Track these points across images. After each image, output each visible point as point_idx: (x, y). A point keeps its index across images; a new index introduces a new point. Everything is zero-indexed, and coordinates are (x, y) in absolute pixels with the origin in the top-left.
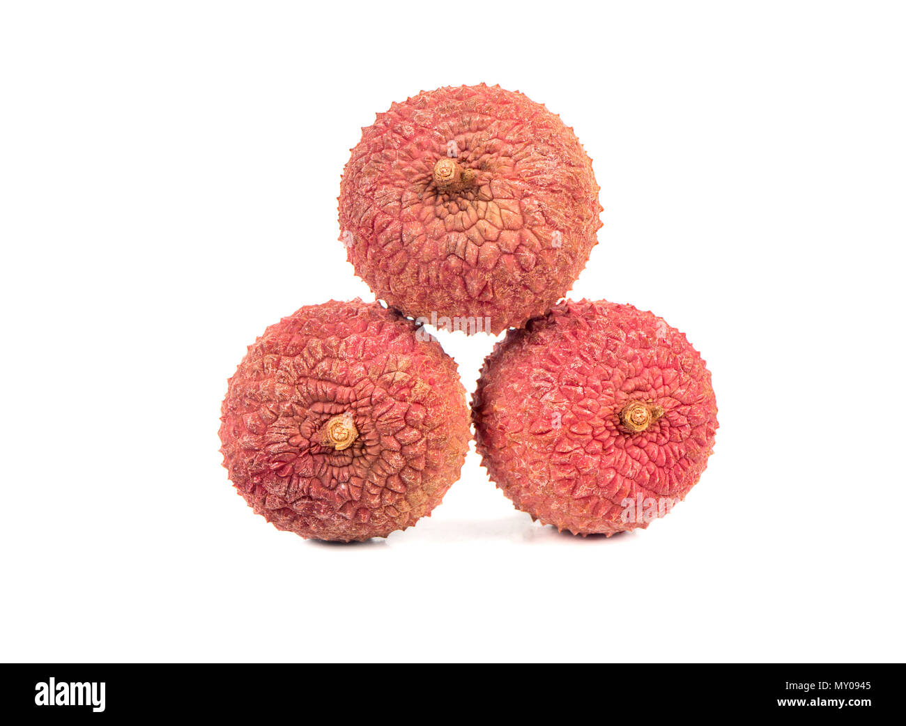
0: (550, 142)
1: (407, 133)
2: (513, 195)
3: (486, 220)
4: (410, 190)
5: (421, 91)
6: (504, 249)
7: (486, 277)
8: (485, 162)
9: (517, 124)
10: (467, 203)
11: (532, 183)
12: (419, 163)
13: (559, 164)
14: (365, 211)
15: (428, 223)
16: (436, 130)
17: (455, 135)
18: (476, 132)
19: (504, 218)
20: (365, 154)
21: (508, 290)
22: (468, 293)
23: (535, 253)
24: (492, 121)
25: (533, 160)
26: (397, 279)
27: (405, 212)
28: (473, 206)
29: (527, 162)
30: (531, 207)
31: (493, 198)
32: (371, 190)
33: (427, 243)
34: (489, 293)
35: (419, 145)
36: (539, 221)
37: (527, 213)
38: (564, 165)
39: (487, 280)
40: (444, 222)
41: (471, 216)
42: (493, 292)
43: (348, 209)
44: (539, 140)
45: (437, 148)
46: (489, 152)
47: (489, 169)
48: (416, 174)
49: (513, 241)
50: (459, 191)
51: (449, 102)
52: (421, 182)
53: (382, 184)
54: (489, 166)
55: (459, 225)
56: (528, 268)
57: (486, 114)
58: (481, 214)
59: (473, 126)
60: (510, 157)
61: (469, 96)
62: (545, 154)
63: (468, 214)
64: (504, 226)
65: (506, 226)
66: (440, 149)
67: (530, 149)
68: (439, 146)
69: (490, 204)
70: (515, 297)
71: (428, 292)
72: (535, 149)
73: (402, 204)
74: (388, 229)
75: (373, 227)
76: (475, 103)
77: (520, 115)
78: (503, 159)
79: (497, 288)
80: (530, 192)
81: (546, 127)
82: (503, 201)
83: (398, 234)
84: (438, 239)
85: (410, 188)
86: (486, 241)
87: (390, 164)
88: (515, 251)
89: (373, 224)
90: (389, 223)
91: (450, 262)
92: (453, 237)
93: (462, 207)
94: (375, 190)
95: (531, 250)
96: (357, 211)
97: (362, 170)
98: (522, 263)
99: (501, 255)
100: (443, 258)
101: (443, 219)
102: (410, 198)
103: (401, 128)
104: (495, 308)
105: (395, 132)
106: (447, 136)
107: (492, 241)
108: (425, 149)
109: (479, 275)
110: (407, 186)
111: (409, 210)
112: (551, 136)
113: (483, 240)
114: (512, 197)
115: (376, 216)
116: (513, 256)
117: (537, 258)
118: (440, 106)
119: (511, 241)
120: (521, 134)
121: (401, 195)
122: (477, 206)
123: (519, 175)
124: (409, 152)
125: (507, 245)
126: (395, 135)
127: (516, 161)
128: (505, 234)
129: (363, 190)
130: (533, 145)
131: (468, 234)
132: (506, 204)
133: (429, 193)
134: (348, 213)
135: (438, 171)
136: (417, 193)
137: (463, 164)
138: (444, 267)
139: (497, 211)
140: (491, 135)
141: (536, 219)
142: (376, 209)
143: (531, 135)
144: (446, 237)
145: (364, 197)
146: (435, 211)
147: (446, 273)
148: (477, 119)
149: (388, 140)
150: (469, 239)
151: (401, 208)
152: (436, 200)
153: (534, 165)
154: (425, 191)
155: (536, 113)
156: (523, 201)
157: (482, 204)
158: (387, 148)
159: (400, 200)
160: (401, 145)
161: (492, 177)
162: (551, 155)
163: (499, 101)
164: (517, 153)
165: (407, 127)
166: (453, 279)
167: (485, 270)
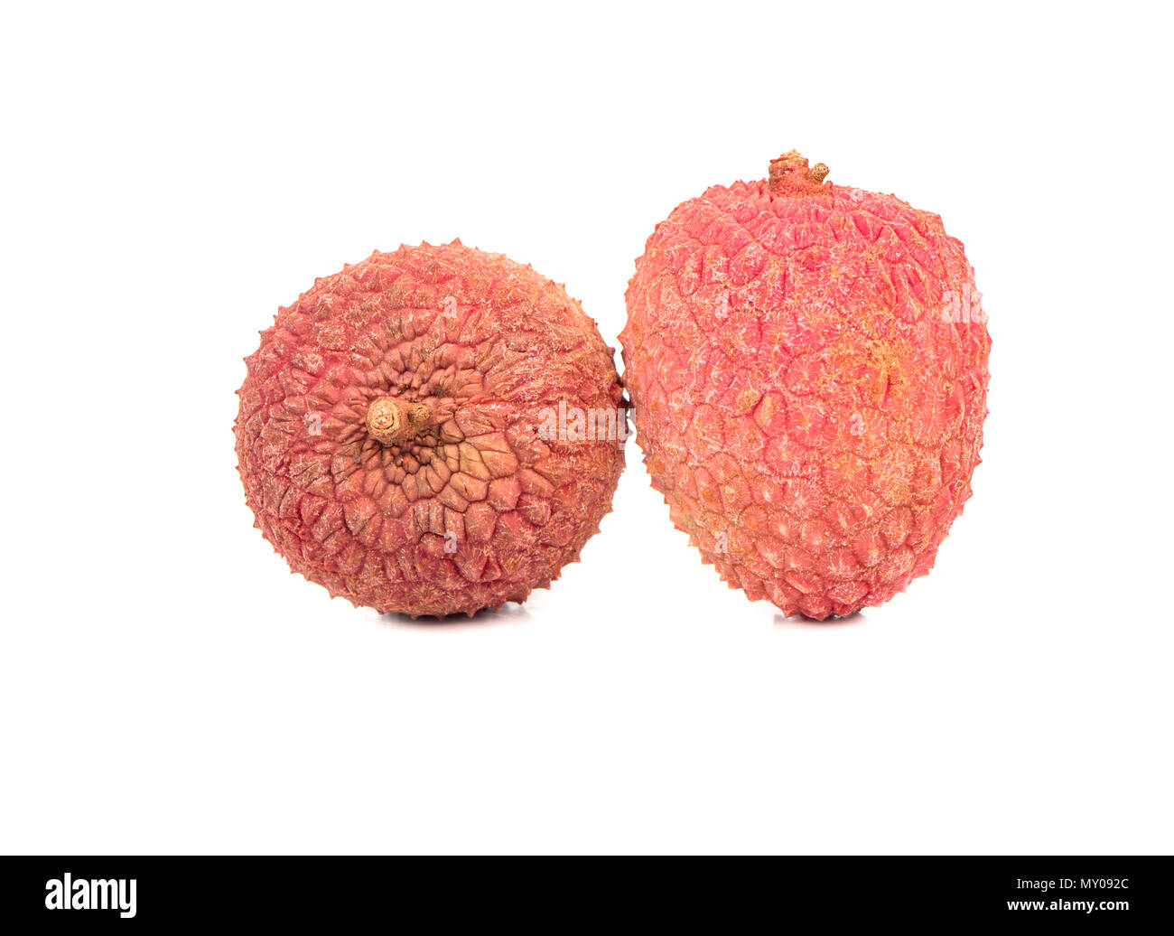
0: (525, 327)
1: (313, 367)
2: (492, 425)
3: (463, 472)
4: (340, 455)
5: (316, 280)
6: (500, 508)
7: (485, 552)
8: (439, 385)
9: (471, 312)
10: (428, 453)
11: (517, 401)
12: (343, 410)
13: (548, 358)
14: (283, 497)
15: (380, 496)
16: (354, 351)
17: (384, 352)
18: (413, 339)
19: (489, 464)
20: (260, 407)
21: (522, 558)
22: (465, 579)
23: (547, 499)
24: (434, 318)
25: (509, 366)
26: (356, 580)
27: (341, 489)
28: (438, 456)
29: (501, 371)
30: (524, 438)
31: (465, 438)
32: (282, 464)
33: (386, 525)
34: (495, 570)
35: (336, 382)
36: (540, 454)
37: (520, 447)
38: (555, 355)
39: (486, 555)
40: (402, 488)
41: (439, 472)
42: (500, 567)
43: (257, 492)
44: (510, 329)
45: (363, 380)
46: (441, 367)
47: (448, 394)
48: (343, 427)
49: (510, 493)
50: (413, 438)
51: (361, 300)
52: (353, 439)
53: (297, 453)
54: (447, 390)
55: (425, 489)
56: (542, 521)
57: (422, 307)
58: (454, 466)
59: (407, 332)
60: (474, 368)
61: (389, 282)
62: (523, 349)
63: (434, 469)
64: (491, 475)
65: (495, 474)
66: (367, 380)
67: (501, 348)
68: (366, 376)
69: (463, 447)
70: (533, 563)
71: (406, 590)
72: (507, 346)
73: (333, 477)
74: (323, 518)
75: (300, 517)
76: (401, 293)
77: (472, 295)
78: (464, 375)
79: (505, 560)
80: (517, 416)
81: (515, 302)
82: (480, 440)
83: (340, 522)
84: (400, 516)
85: (339, 452)
86: (471, 503)
87: (301, 420)
88: (518, 505)
89: (299, 513)
90: (322, 510)
91: (427, 546)
92: (421, 509)
93: (423, 461)
94: (289, 463)
95: (540, 498)
96: (270, 498)
97: (262, 435)
98: (532, 518)
99: (499, 517)
100: (415, 541)
101: (399, 484)
102: (343, 468)
103: (302, 360)
104: (508, 583)
105: (294, 366)
106: (373, 358)
107: (480, 501)
108: (347, 385)
109: (474, 552)
110: (334, 450)
111: (346, 485)
112: (525, 316)
113: (466, 504)
114: (493, 430)
115: (300, 502)
116: (516, 514)
117: (551, 504)
118: (351, 311)
119: (508, 495)
120: (481, 328)
121: (329, 464)
122: (445, 454)
123: (493, 394)
124: (323, 397)
125: (503, 503)
126: (297, 374)
127: (484, 373)
128: (497, 486)
129: (271, 466)
130: (502, 341)
131: (442, 500)
132: (487, 443)
133: (369, 452)
134: (259, 498)
135: (374, 423)
136: (351, 456)
137: (407, 394)
138: (420, 552)
139: (475, 456)
140: (437, 341)
141: (535, 453)
142: (298, 491)
143: (495, 325)
144: (410, 510)
145: (276, 475)
146: (385, 475)
147: (425, 561)
148: (411, 319)
149: (288, 384)
150: (445, 506)
151: (335, 484)
152: (382, 459)
153: (512, 373)
154: (362, 450)
155: (494, 282)
156: (510, 431)
157: (451, 450)
158: (289, 396)
159: (329, 473)
160: (310, 386)
161: (455, 407)
162: (532, 349)
163: (435, 278)
164: (483, 360)
165: (310, 356)
166: (438, 565)
167: (481, 544)
